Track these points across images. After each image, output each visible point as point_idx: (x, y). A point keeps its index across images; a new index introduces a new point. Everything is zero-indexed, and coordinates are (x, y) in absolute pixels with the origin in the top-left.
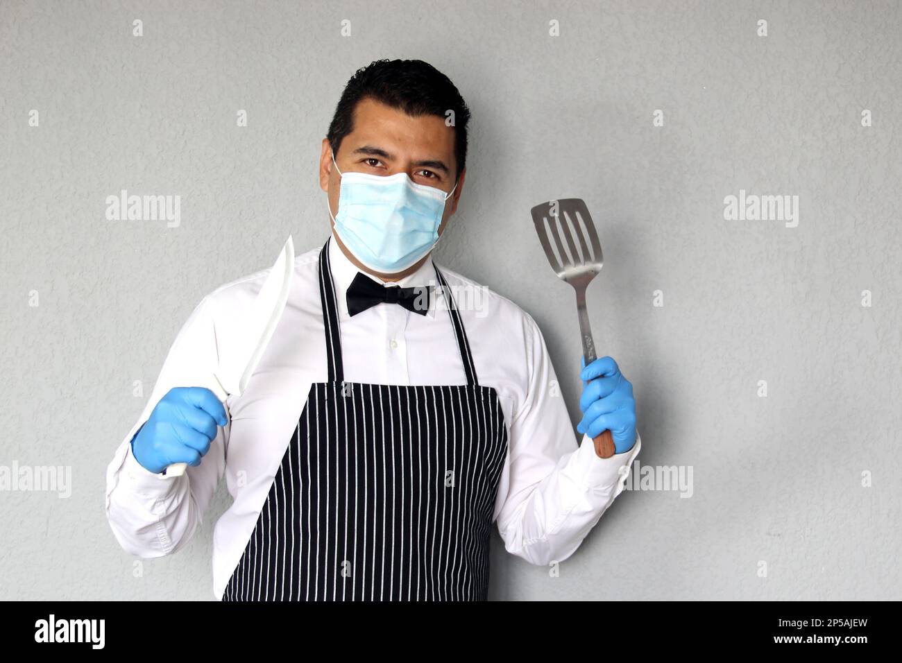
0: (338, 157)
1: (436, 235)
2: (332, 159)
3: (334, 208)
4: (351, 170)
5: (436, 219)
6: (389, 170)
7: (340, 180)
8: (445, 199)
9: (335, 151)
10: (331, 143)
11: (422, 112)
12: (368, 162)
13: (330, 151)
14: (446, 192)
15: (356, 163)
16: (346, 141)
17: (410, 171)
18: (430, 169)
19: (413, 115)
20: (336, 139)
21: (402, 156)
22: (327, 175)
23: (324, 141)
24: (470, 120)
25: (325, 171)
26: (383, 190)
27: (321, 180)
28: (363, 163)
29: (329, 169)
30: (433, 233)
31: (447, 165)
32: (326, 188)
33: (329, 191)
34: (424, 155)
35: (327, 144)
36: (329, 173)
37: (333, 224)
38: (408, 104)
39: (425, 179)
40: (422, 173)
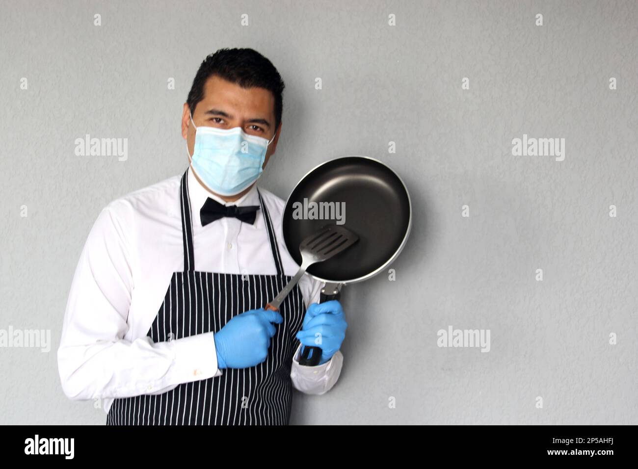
0: (194, 116)
1: (261, 170)
2: (190, 117)
3: (191, 151)
4: (202, 125)
5: (261, 158)
6: (229, 126)
7: (195, 132)
8: (267, 145)
9: (192, 112)
10: (189, 106)
11: (252, 85)
12: (214, 120)
13: (189, 112)
14: (268, 139)
15: (207, 120)
16: (200, 105)
17: (244, 125)
18: (257, 124)
19: (245, 87)
20: (192, 104)
21: (238, 115)
22: (186, 128)
23: (185, 105)
24: (284, 89)
25: (185, 125)
26: (225, 139)
27: (183, 131)
28: (211, 121)
29: (188, 124)
30: (259, 168)
31: (268, 121)
32: (186, 137)
33: (187, 139)
34: (254, 116)
35: (187, 106)
36: (188, 127)
37: (190, 162)
38: (242, 80)
39: (254, 131)
40: (251, 127)
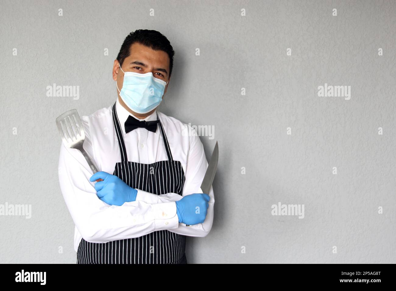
0: (122, 66)
2: (120, 67)
3: (120, 87)
4: (129, 71)
5: (162, 92)
6: (144, 72)
7: (124, 75)
8: (165, 85)
9: (121, 64)
12: (136, 68)
13: (119, 64)
15: (131, 68)
16: (127, 60)
17: (153, 71)
18: (160, 72)
20: (122, 59)
21: (150, 66)
22: (116, 74)
23: (115, 61)
25: (115, 73)
26: (142, 79)
27: (114, 76)
28: (134, 69)
30: (160, 98)
31: (167, 71)
32: (116, 79)
34: (159, 67)
37: (119, 93)
38: (153, 46)
39: (158, 76)
40: (157, 74)
